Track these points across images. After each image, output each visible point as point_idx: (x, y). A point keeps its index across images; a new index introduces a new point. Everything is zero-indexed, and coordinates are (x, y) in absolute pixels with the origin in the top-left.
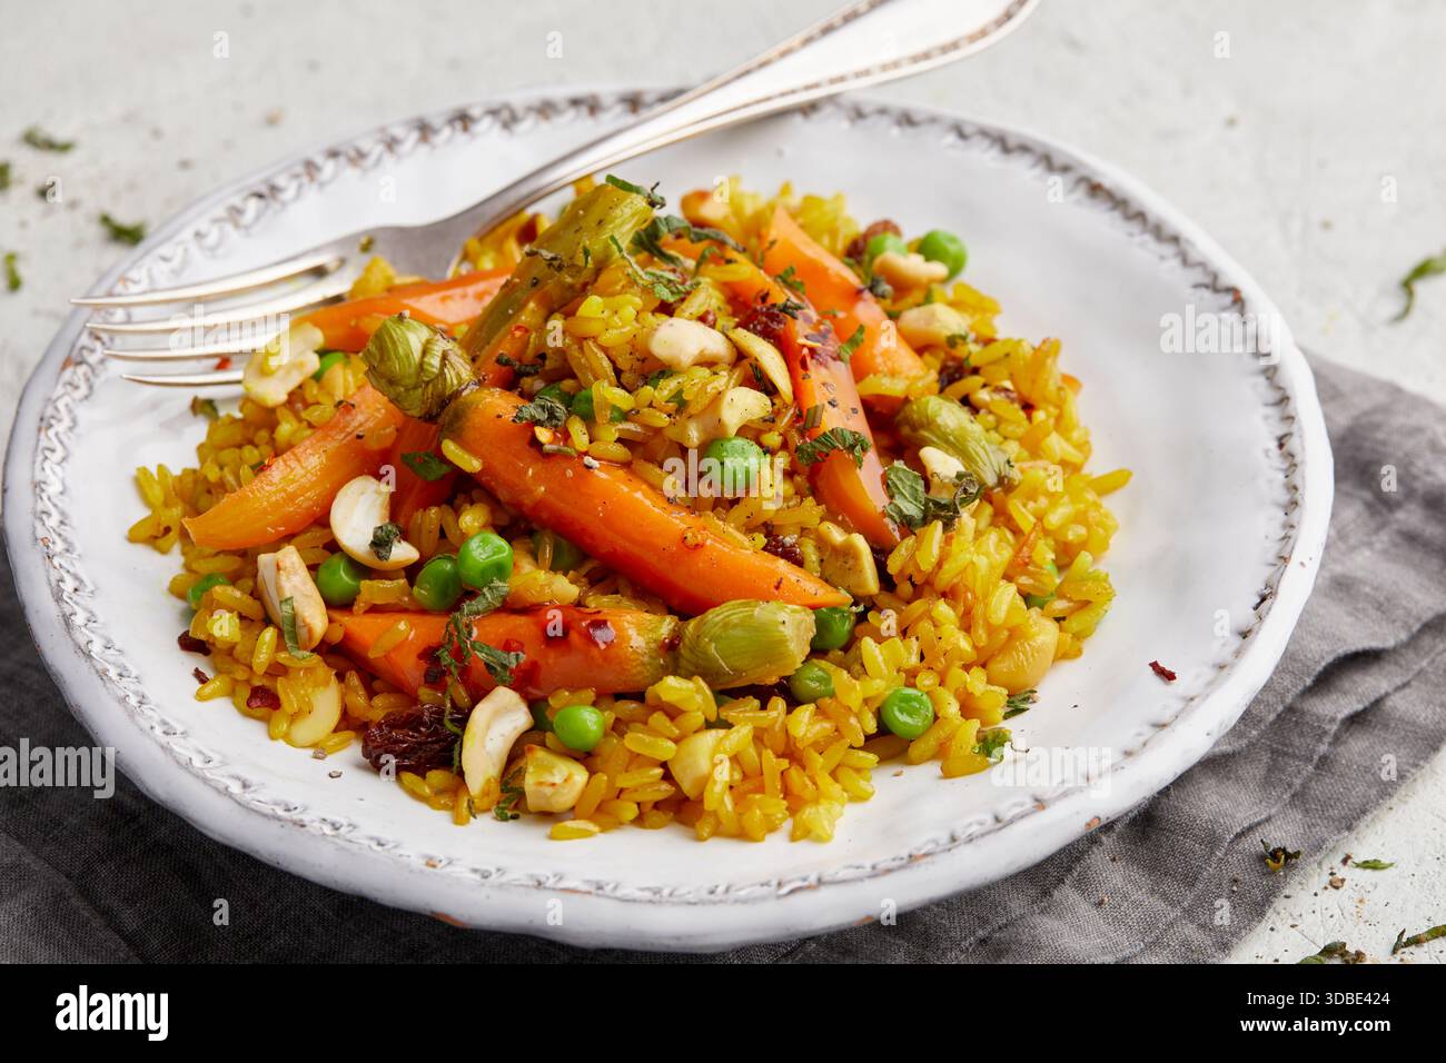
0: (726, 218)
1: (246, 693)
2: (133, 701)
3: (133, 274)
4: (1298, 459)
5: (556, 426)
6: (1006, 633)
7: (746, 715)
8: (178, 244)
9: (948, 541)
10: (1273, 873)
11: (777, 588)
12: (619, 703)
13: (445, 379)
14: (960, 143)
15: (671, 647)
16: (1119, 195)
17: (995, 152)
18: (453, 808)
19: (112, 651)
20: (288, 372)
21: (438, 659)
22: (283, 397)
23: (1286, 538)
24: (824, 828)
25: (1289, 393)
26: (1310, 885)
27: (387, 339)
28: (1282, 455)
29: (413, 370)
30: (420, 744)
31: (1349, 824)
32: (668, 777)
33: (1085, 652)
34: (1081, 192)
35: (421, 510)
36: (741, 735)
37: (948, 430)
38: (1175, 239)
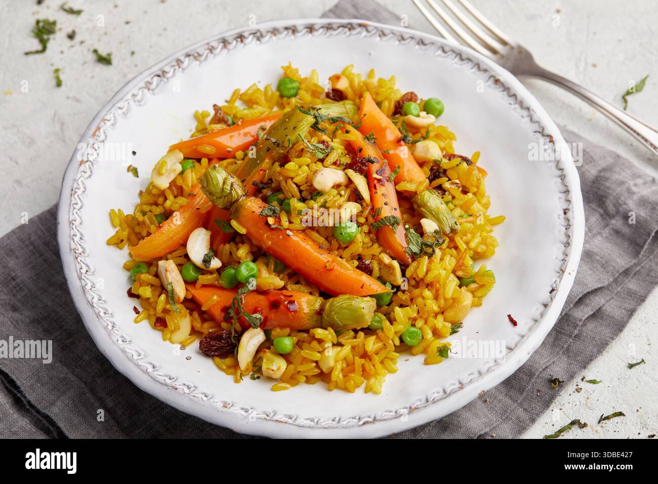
0: (347, 88)
1: (154, 320)
2: (110, 327)
3: (108, 117)
4: (571, 223)
5: (276, 216)
6: (452, 301)
7: (348, 340)
8: (125, 101)
9: (430, 262)
10: (553, 388)
11: (362, 288)
12: (300, 333)
13: (232, 195)
14: (443, 55)
15: (320, 312)
16: (507, 86)
17: (457, 60)
18: (234, 374)
19: (101, 302)
20: (170, 173)
21: (229, 313)
22: (168, 185)
23: (564, 260)
24: (377, 389)
25: (569, 189)
26: (568, 390)
27: (209, 176)
28: (565, 218)
29: (219, 191)
30: (222, 347)
31: (585, 365)
32: (318, 366)
33: (483, 304)
34: (491, 82)
35: (223, 244)
36: (346, 350)
37: (432, 209)
38: (528, 109)
